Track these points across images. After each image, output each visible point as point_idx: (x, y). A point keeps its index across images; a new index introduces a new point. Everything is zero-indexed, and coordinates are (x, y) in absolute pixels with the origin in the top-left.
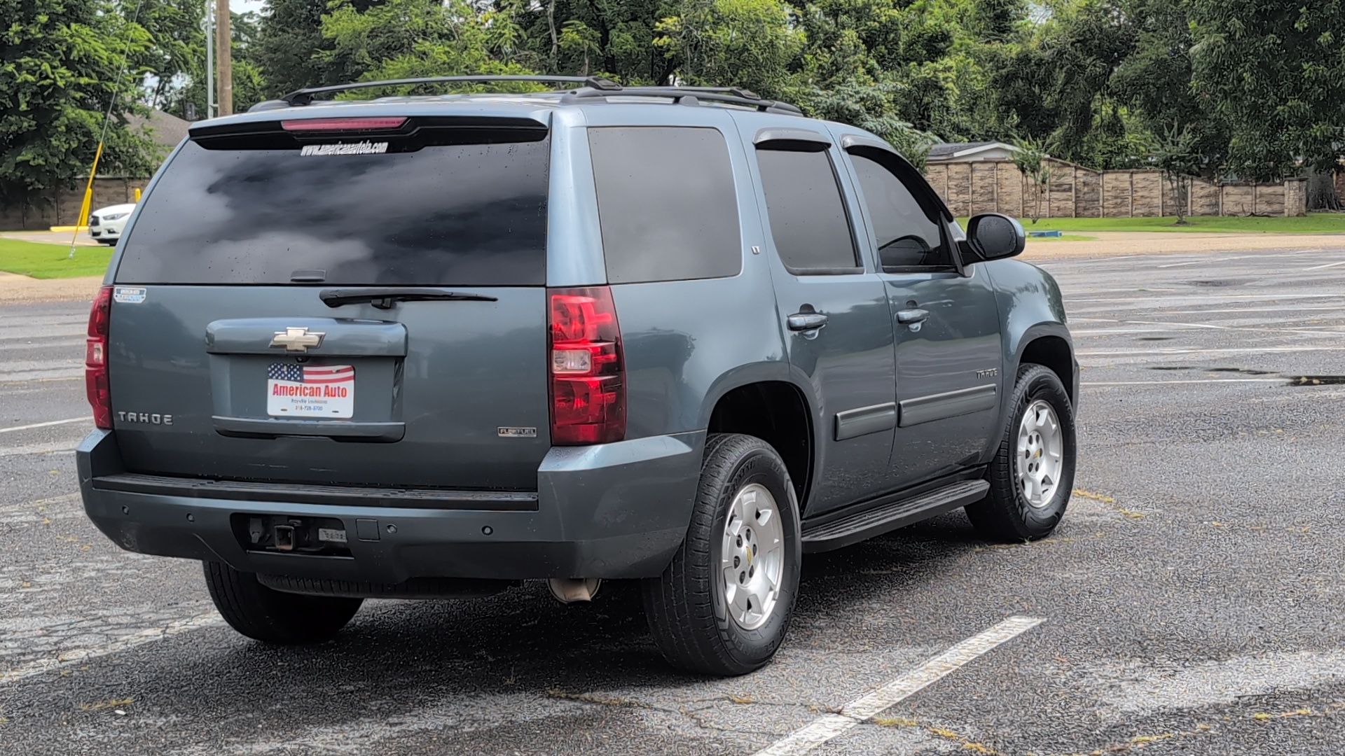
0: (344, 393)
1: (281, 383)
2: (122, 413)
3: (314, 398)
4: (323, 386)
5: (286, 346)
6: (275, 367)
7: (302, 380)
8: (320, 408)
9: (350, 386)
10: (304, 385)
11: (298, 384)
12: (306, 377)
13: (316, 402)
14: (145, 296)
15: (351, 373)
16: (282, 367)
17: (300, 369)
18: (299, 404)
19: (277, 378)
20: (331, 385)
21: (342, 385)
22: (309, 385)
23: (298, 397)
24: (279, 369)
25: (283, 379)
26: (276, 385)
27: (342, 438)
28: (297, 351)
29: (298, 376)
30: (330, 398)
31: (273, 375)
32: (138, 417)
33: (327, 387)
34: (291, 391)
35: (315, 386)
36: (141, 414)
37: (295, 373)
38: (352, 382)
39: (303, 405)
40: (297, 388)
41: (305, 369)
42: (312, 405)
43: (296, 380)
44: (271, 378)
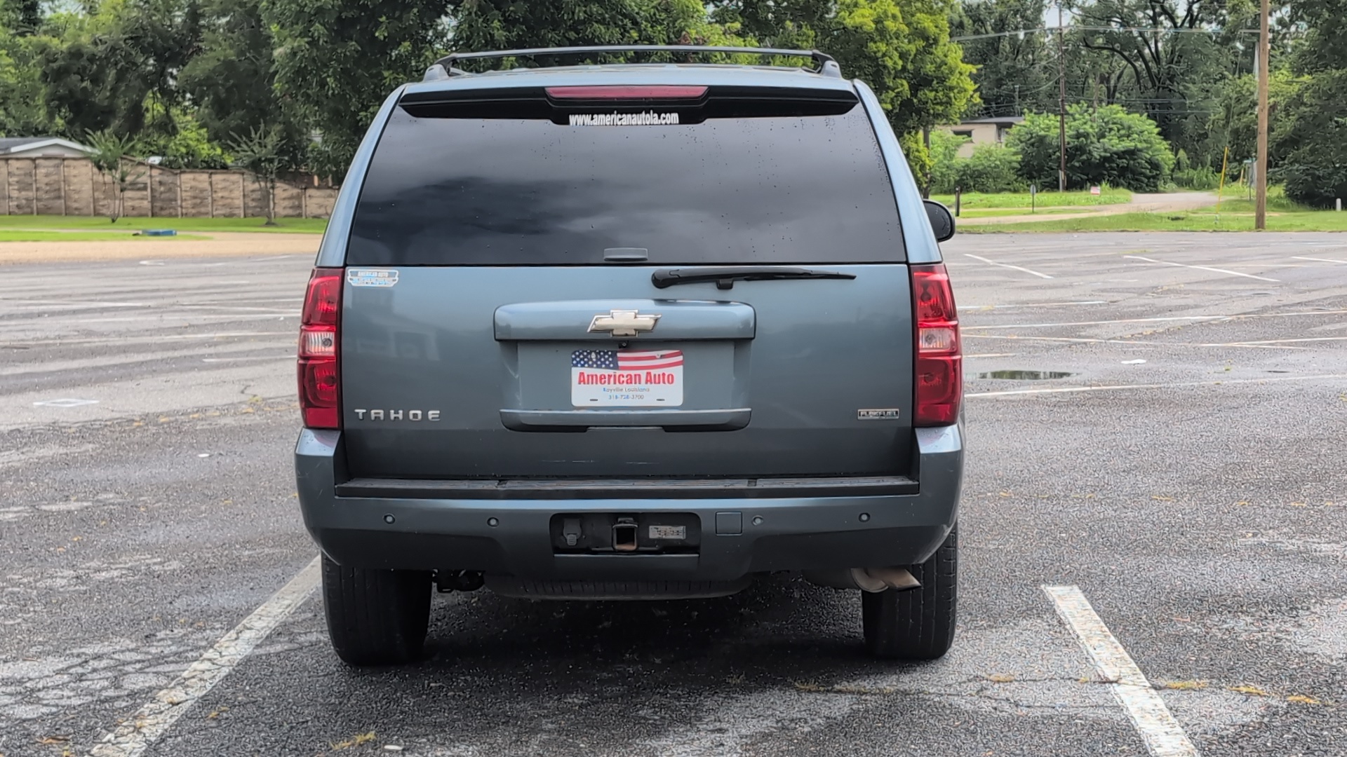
0: (671, 379)
1: (587, 371)
2: (361, 411)
3: (633, 386)
4: (643, 373)
5: (612, 330)
6: (580, 354)
7: (616, 367)
8: (641, 397)
9: (678, 372)
10: (618, 372)
11: (611, 372)
12: (621, 364)
13: (636, 390)
14: (397, 278)
15: (680, 358)
16: (590, 353)
17: (614, 355)
18: (614, 393)
19: (583, 366)
20: (653, 372)
21: (667, 371)
22: (625, 373)
23: (612, 386)
24: (585, 357)
25: (590, 366)
26: (582, 374)
27: (673, 427)
28: (626, 335)
29: (610, 362)
30: (653, 384)
31: (578, 363)
32: (387, 415)
33: (649, 374)
34: (601, 379)
35: (633, 373)
36: (392, 412)
37: (606, 360)
38: (681, 367)
39: (619, 394)
40: (610, 376)
41: (619, 355)
42: (630, 394)
43: (608, 367)
44: (576, 365)
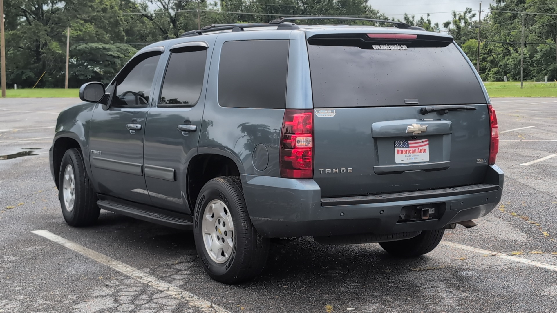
0: (425, 151)
1: (400, 149)
3: (414, 154)
4: (417, 149)
6: (397, 142)
7: (409, 147)
8: (417, 158)
9: (427, 148)
10: (409, 149)
11: (406, 149)
12: (410, 145)
13: (415, 156)
14: (335, 113)
15: (428, 142)
16: (400, 142)
17: (407, 142)
18: (408, 157)
19: (398, 147)
20: (420, 148)
21: (424, 147)
22: (411, 149)
23: (408, 154)
24: (399, 143)
25: (400, 147)
26: (398, 150)
27: (426, 170)
29: (407, 145)
30: (420, 153)
31: (397, 146)
32: (332, 171)
33: (418, 149)
34: (404, 152)
35: (414, 149)
36: (334, 169)
37: (405, 144)
38: (428, 146)
39: (410, 157)
40: (407, 150)
41: (409, 142)
42: (413, 157)
43: (406, 147)
44: (396, 147)
